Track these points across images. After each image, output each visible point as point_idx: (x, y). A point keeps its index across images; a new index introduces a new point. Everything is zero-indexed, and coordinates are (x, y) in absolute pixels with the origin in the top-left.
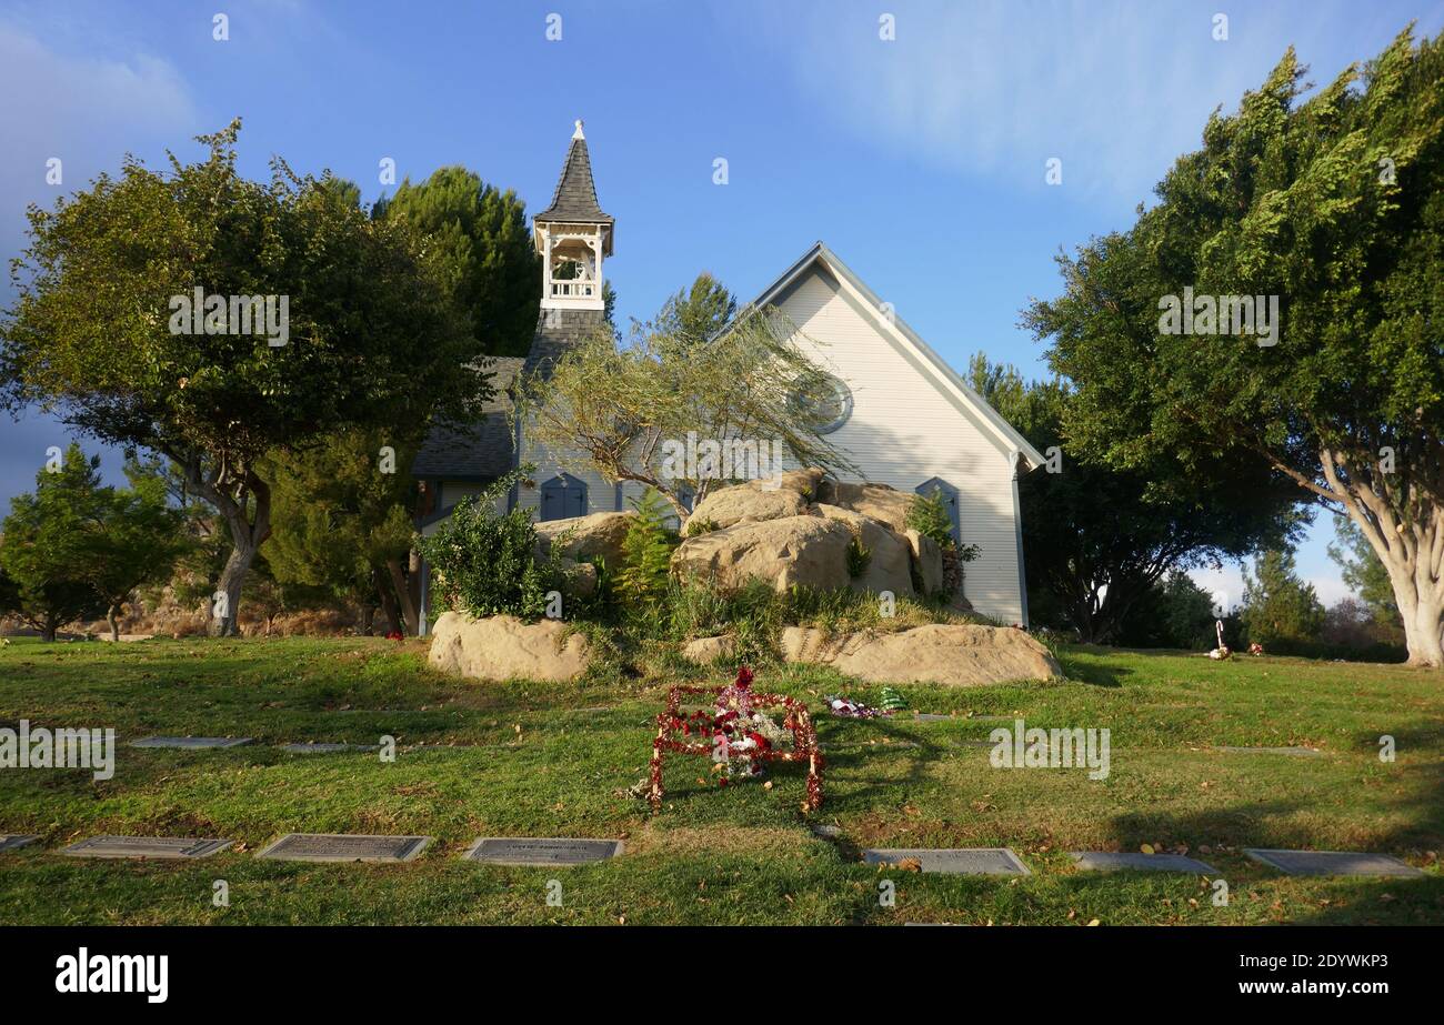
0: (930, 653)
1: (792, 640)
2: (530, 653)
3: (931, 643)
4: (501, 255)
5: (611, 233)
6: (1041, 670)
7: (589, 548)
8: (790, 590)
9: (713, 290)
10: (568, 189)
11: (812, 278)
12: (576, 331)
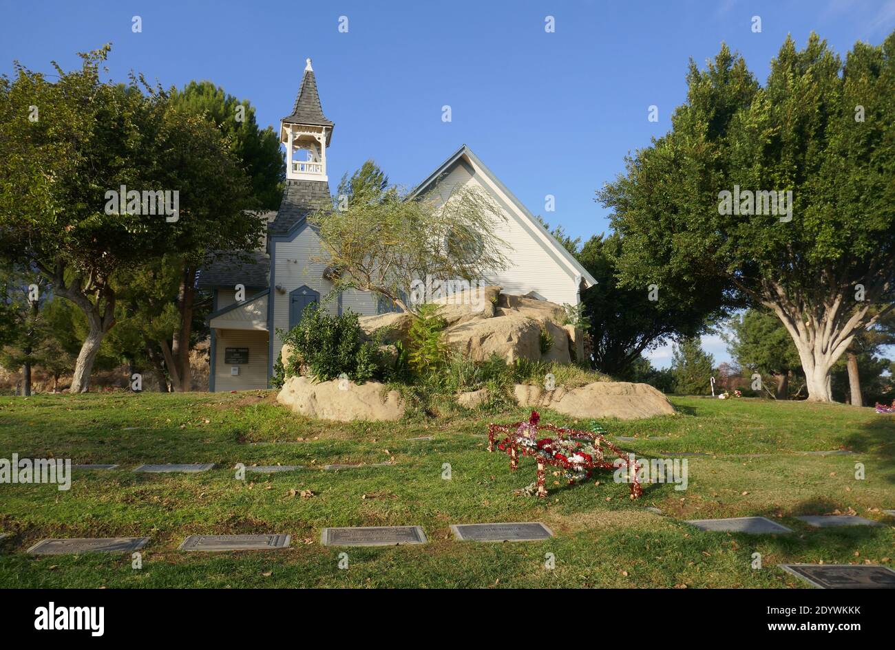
0: (605, 399)
1: (520, 392)
2: (366, 403)
3: (604, 393)
4: (242, 143)
5: (331, 133)
6: (667, 408)
7: (390, 335)
8: (515, 362)
9: (375, 172)
10: (303, 103)
11: (458, 167)
12: (310, 194)
